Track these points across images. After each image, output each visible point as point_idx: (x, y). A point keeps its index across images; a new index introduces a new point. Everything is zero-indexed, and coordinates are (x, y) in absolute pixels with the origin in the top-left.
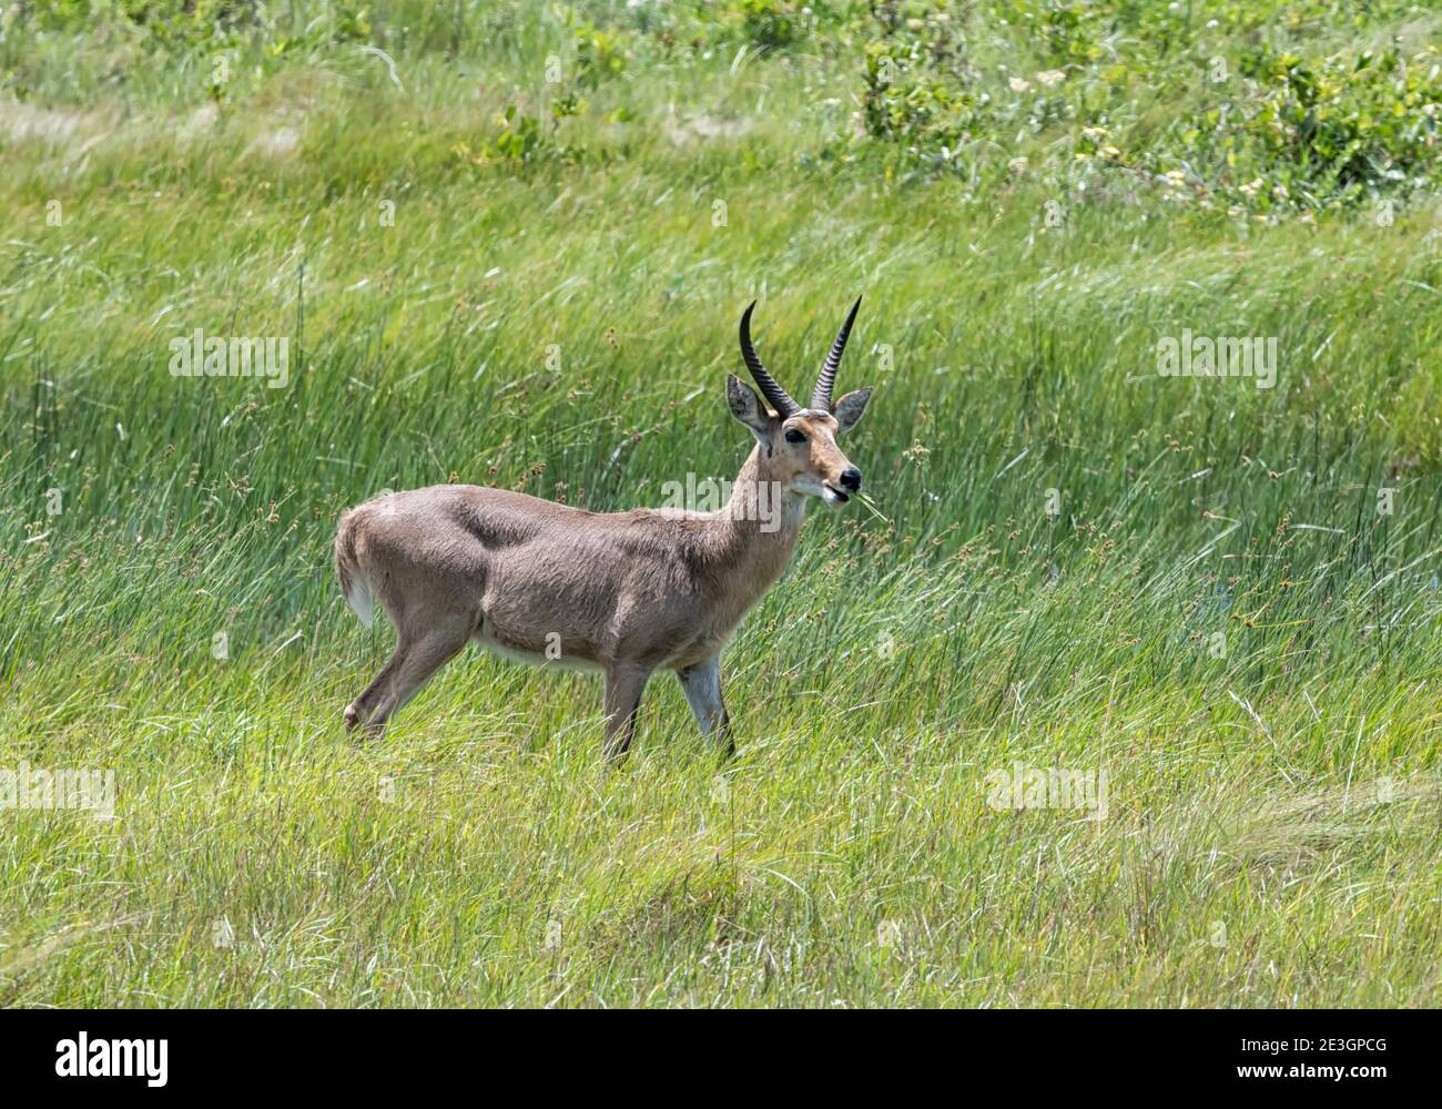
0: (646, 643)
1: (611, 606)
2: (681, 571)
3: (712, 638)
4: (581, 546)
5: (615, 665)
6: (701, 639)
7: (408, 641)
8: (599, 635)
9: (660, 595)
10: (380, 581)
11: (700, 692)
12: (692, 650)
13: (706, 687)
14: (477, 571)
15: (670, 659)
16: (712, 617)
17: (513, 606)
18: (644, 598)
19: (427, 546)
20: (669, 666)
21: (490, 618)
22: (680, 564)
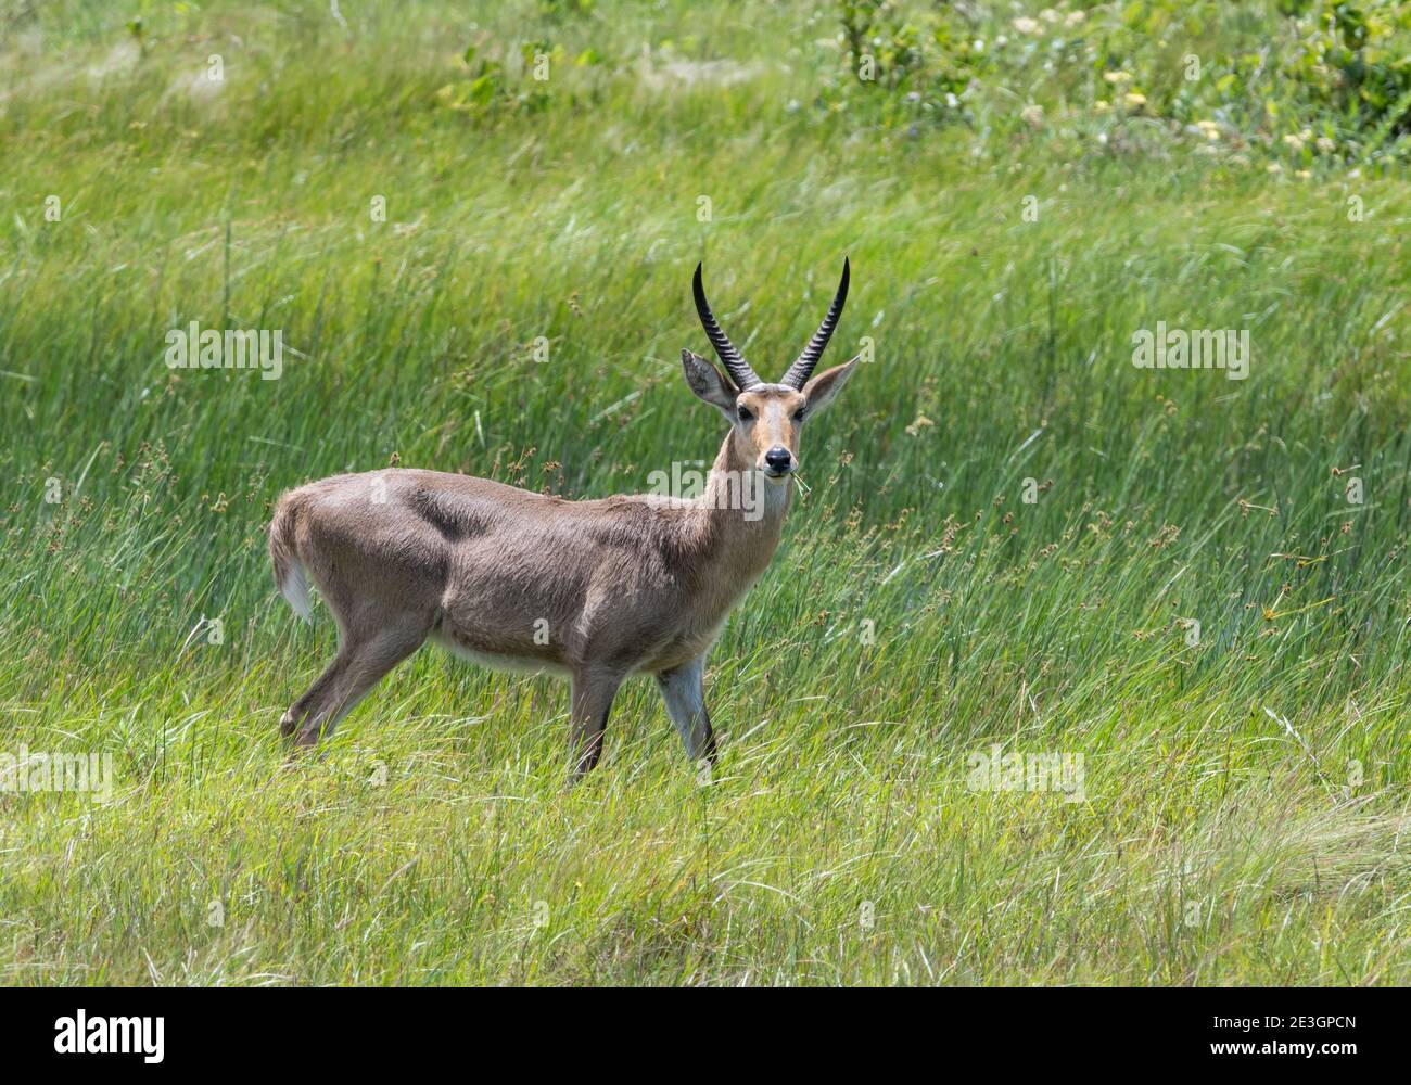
0: (617, 642)
1: (580, 602)
2: (655, 562)
3: (691, 637)
4: (549, 536)
5: (583, 667)
6: (679, 639)
7: (356, 640)
8: (566, 634)
9: (632, 590)
10: (325, 572)
11: (680, 697)
12: (668, 651)
13: (687, 693)
14: (436, 566)
15: (645, 661)
16: (690, 614)
17: (475, 601)
18: (614, 593)
19: (382, 535)
20: (645, 669)
21: (450, 616)
22: (655, 555)
